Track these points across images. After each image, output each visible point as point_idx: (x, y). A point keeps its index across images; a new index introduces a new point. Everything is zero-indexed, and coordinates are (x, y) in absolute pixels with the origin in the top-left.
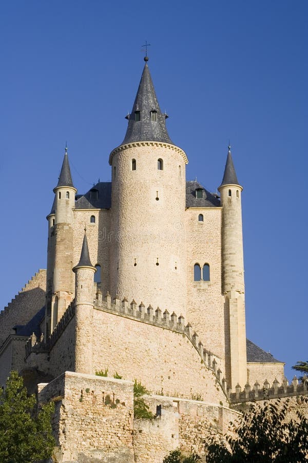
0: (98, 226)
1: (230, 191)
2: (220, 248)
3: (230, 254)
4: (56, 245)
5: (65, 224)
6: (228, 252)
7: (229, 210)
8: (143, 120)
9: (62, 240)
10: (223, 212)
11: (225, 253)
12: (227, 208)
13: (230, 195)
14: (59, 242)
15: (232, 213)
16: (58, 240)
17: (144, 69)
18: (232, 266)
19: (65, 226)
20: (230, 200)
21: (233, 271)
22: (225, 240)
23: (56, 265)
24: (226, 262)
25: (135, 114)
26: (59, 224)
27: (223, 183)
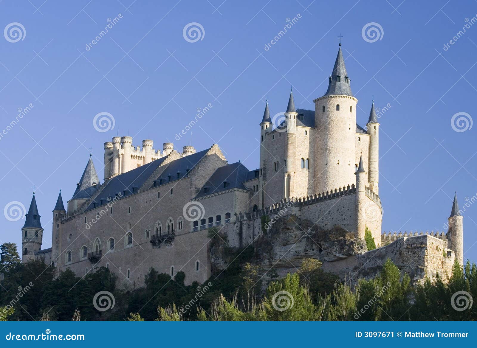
0: (309, 137)
1: (375, 127)
2: (368, 157)
3: (374, 161)
4: (288, 145)
5: (293, 134)
6: (374, 160)
7: (374, 137)
8: (342, 82)
9: (292, 143)
10: (370, 137)
11: (371, 160)
12: (373, 135)
13: (375, 129)
14: (290, 144)
15: (376, 139)
16: (290, 142)
17: (339, 51)
18: (375, 168)
19: (294, 135)
20: (375, 131)
21: (376, 171)
22: (371, 153)
23: (288, 157)
24: (372, 166)
25: (337, 78)
26: (290, 134)
27: (369, 122)
